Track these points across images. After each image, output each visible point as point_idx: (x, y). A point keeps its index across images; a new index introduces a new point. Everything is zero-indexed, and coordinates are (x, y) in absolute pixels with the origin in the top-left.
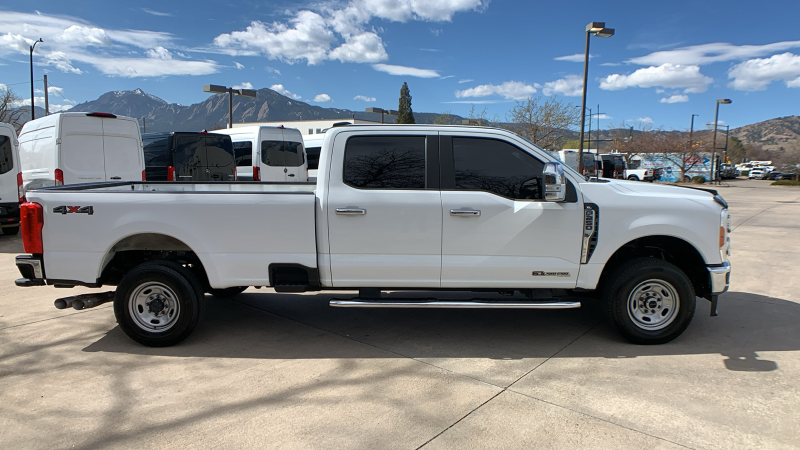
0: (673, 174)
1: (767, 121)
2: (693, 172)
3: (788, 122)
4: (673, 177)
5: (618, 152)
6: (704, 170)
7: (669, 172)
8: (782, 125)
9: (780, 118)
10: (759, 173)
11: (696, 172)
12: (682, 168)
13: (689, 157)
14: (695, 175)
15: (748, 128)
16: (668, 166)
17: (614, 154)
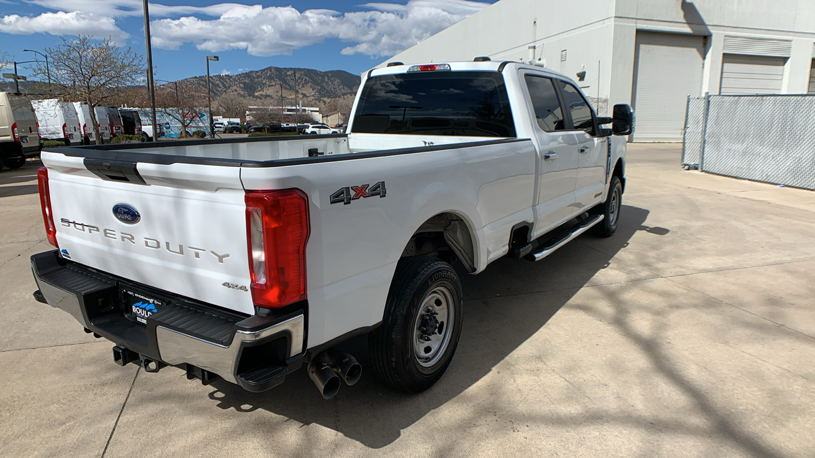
0: (172, 130)
1: (185, 79)
2: (191, 127)
3: (203, 81)
4: (172, 133)
5: (127, 107)
6: (201, 124)
7: (167, 128)
8: (199, 84)
9: (196, 77)
10: (221, 127)
11: (194, 127)
12: (183, 124)
13: (188, 111)
14: (194, 130)
15: (171, 85)
16: (165, 122)
17: (125, 109)
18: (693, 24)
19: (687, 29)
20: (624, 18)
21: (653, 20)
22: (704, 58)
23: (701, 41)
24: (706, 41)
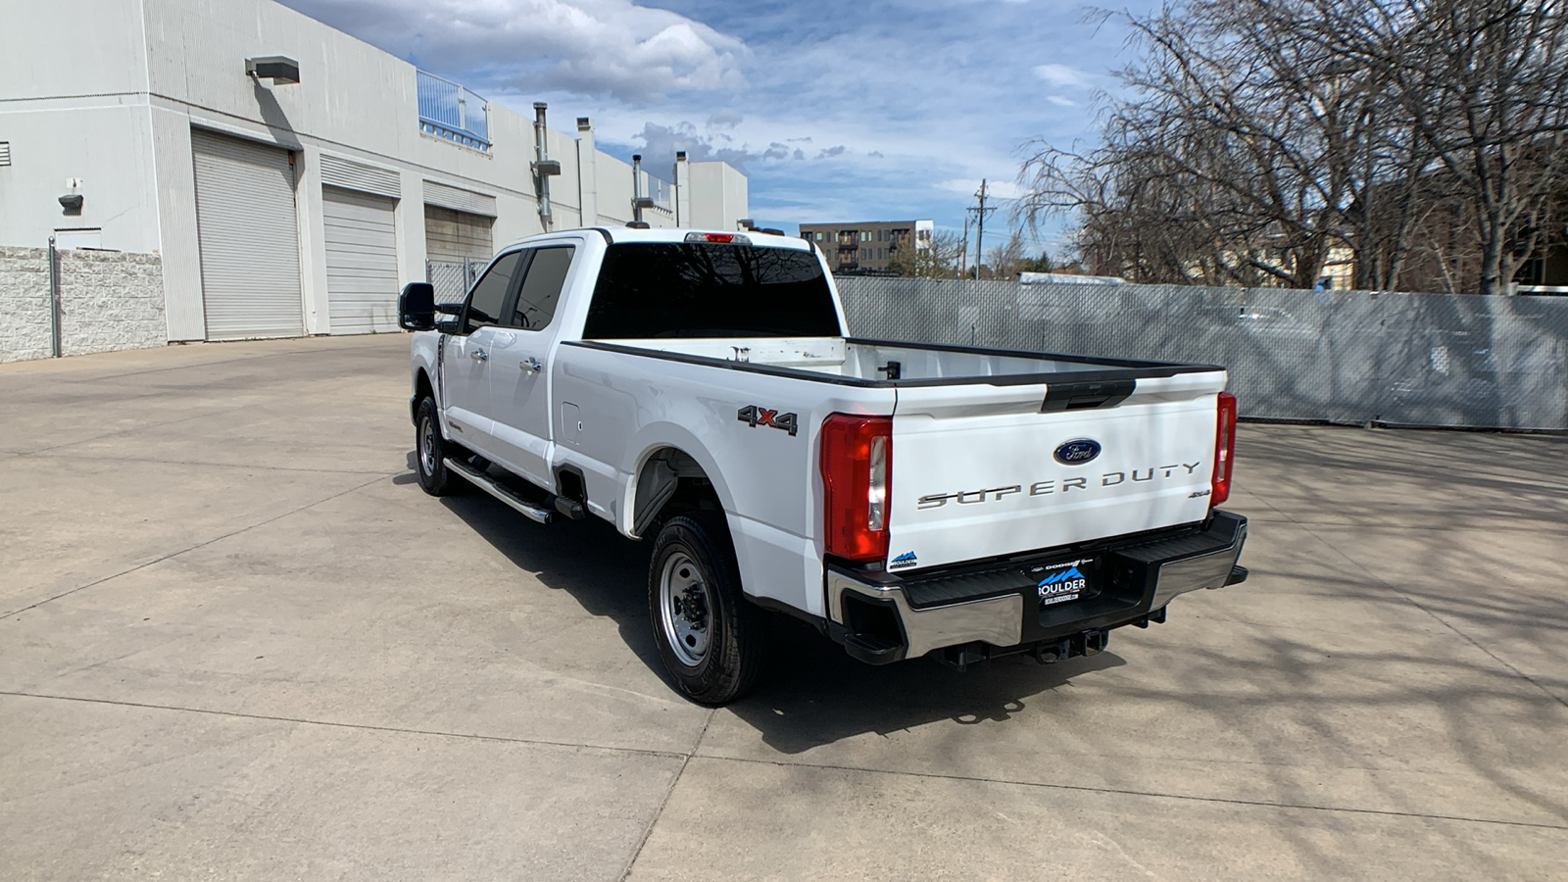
18: (276, 127)
19: (266, 135)
20: (166, 98)
21: (215, 111)
22: (294, 188)
23: (285, 160)
24: (294, 160)
